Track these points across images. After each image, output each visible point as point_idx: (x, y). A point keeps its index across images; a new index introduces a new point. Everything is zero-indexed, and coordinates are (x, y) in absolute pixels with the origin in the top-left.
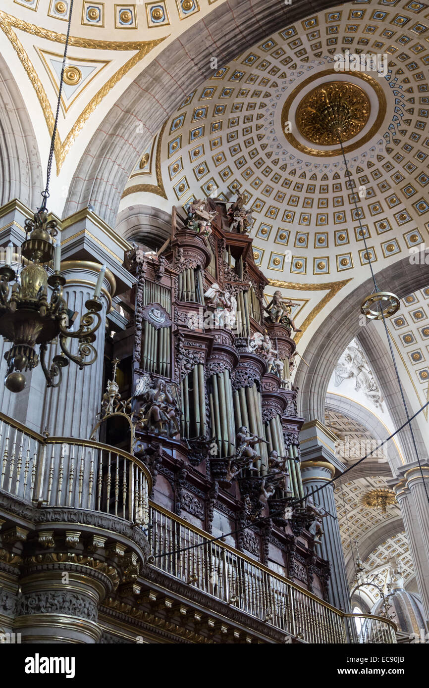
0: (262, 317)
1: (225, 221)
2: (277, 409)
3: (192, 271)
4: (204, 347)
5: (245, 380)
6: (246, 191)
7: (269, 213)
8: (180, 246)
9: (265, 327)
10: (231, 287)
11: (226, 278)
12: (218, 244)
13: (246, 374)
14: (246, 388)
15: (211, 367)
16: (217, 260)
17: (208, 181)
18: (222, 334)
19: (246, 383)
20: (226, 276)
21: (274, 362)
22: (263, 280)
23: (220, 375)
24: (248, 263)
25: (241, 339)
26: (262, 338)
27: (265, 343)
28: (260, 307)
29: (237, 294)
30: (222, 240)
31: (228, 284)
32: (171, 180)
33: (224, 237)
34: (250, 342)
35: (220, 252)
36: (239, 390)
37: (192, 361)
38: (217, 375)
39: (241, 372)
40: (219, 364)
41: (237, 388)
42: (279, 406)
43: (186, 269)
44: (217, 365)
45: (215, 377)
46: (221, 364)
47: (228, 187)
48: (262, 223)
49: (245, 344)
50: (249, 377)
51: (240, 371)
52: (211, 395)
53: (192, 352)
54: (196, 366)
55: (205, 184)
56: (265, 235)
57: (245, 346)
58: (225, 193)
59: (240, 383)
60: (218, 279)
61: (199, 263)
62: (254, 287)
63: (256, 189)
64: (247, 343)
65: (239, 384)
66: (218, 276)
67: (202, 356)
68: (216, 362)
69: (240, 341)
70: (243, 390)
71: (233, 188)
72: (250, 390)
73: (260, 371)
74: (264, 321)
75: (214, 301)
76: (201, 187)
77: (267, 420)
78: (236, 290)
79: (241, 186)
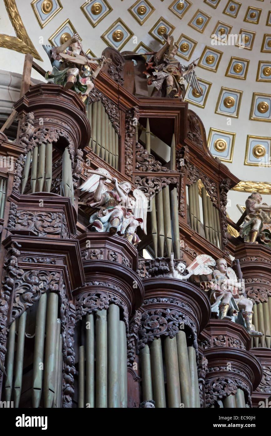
0: (223, 236)
1: (140, 82)
2: (237, 379)
3: (50, 146)
4: (60, 263)
5: (162, 325)
6: (183, 36)
7: (231, 71)
8: (29, 110)
9: (228, 252)
10: (147, 181)
11: (138, 168)
12: (127, 118)
13: (164, 315)
14: (164, 338)
15: (84, 302)
16: (123, 142)
17: (112, 27)
18: (107, 246)
19: (164, 331)
20: (138, 165)
21: (232, 299)
22: (226, 177)
23: (99, 313)
24: (190, 148)
25: (158, 261)
26: (213, 263)
27: (217, 272)
28: (221, 220)
29: (157, 190)
30: (133, 109)
31: (142, 178)
32: (42, 28)
33: (135, 104)
34: (176, 265)
35: (128, 128)
36: (150, 344)
37: (34, 288)
38: (94, 313)
39: (155, 313)
40: (98, 295)
41: (146, 340)
42: (242, 374)
43: (37, 143)
44: (95, 297)
45: (91, 317)
46: (103, 295)
47: (150, 33)
48: (222, 90)
49: (167, 268)
50: (169, 321)
51: (153, 311)
52: (82, 348)
53: (36, 272)
54: (44, 296)
55: (107, 31)
56: (233, 109)
57: (166, 272)
58: (147, 44)
59: (152, 331)
60: (123, 169)
61: (65, 134)
62: (208, 190)
63: (202, 32)
64: (170, 267)
65: (150, 334)
66: (123, 166)
67: (55, 277)
68: (93, 292)
69: (157, 264)
70: (158, 344)
71: (159, 33)
72: (172, 342)
73: (195, 312)
74: (226, 241)
75: (99, 197)
76: (102, 37)
77: (218, 398)
78: (155, 185)
79: (173, 28)
